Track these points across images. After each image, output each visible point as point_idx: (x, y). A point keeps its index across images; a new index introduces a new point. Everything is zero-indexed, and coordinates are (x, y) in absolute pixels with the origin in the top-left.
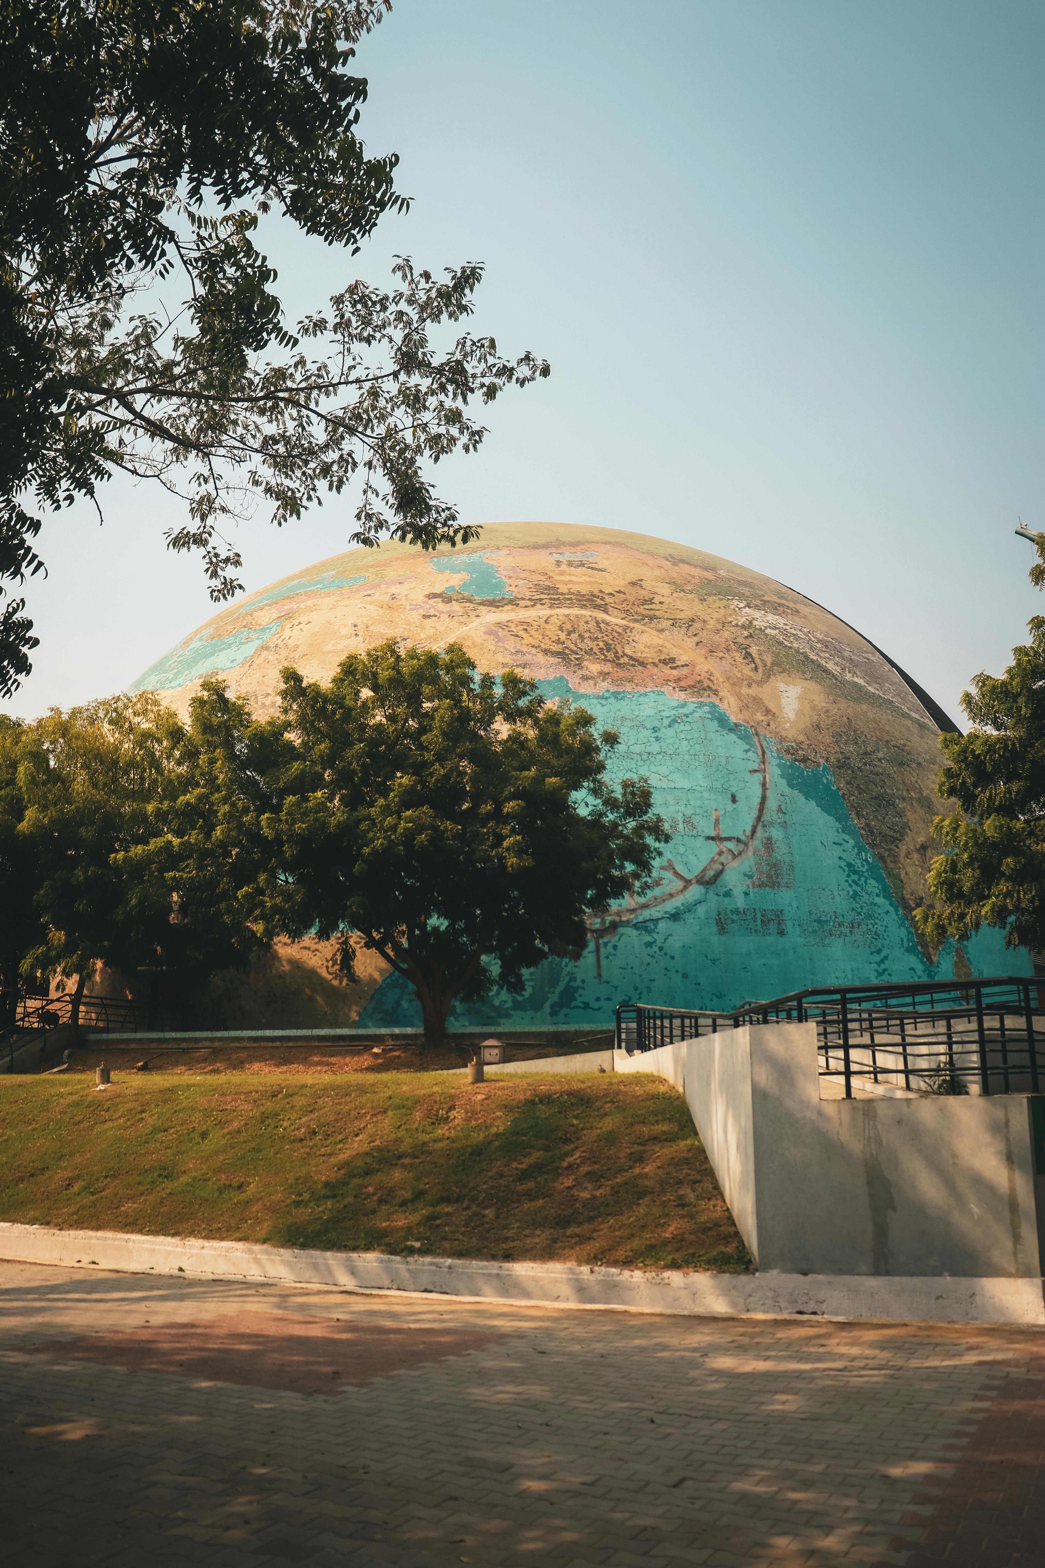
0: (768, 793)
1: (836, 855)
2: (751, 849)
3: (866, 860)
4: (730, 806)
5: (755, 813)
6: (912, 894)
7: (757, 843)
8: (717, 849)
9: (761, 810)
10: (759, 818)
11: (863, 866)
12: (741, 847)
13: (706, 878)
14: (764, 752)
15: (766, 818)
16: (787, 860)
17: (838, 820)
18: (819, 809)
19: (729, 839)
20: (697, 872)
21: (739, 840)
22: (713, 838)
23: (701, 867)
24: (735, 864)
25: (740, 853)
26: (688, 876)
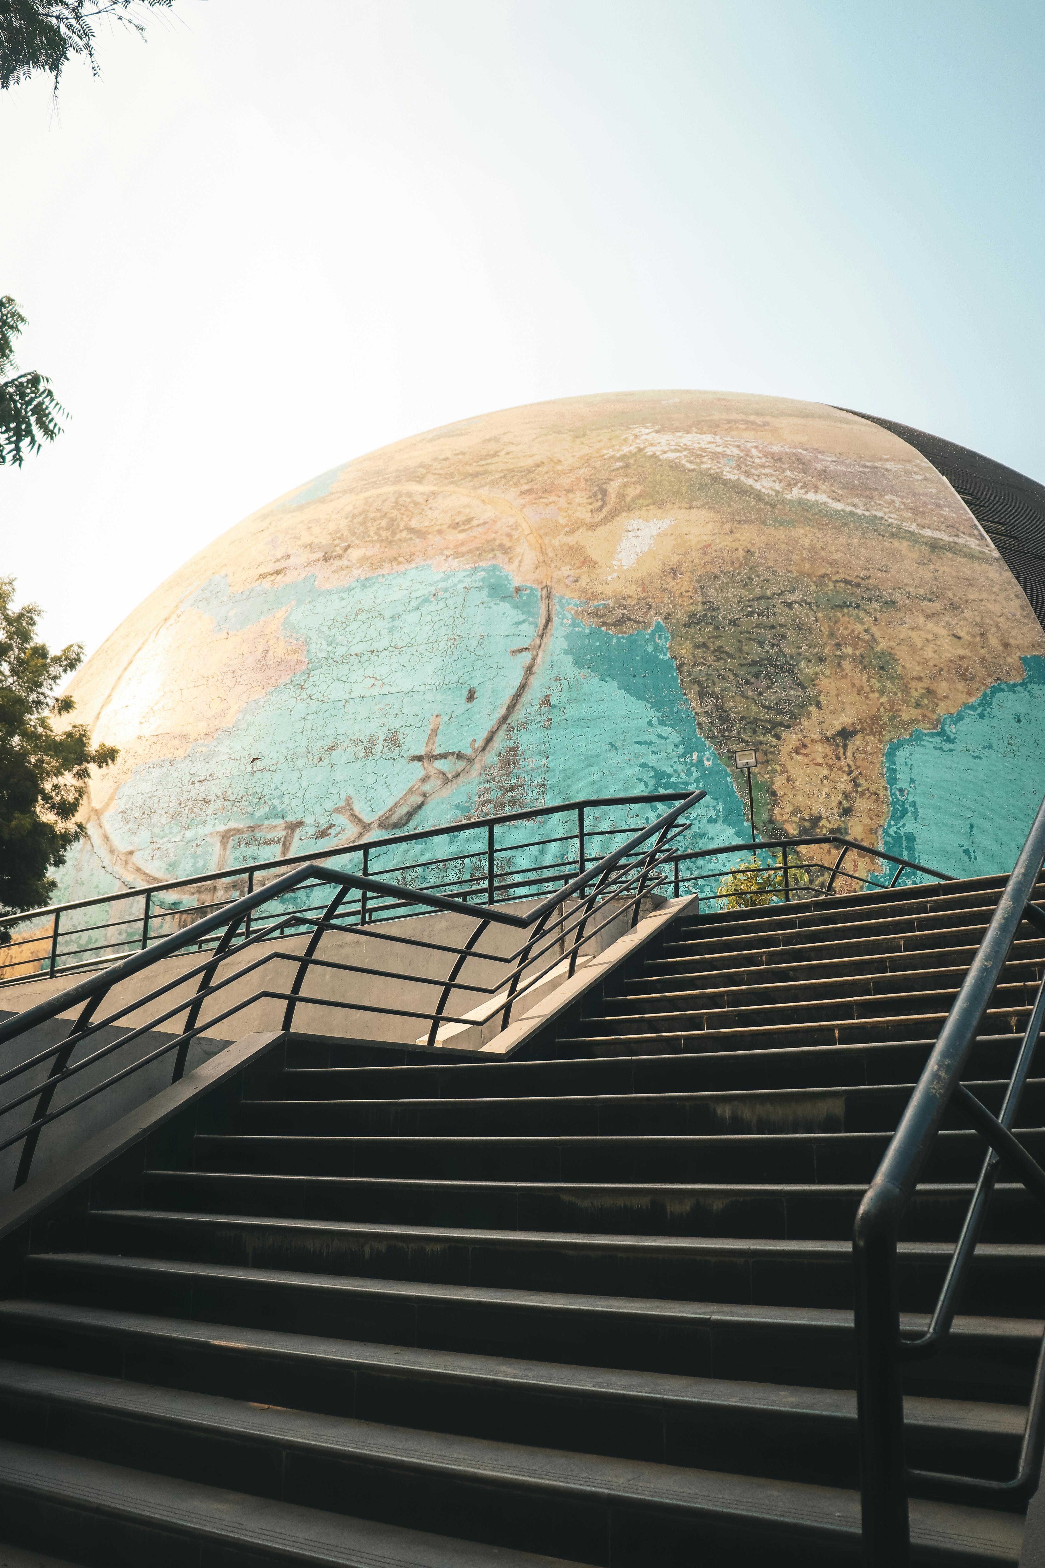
0: (532, 680)
1: (636, 761)
2: (477, 767)
3: (700, 764)
4: (462, 706)
5: (501, 711)
6: (794, 813)
7: (491, 757)
8: (421, 773)
9: (511, 708)
10: (504, 719)
11: (689, 773)
12: (461, 765)
13: (395, 819)
14: (549, 620)
15: (517, 717)
16: (538, 779)
17: (657, 706)
18: (622, 692)
19: (443, 756)
20: (382, 811)
21: (460, 756)
22: (420, 758)
23: (391, 803)
24: (446, 792)
25: (457, 776)
26: (367, 819)
